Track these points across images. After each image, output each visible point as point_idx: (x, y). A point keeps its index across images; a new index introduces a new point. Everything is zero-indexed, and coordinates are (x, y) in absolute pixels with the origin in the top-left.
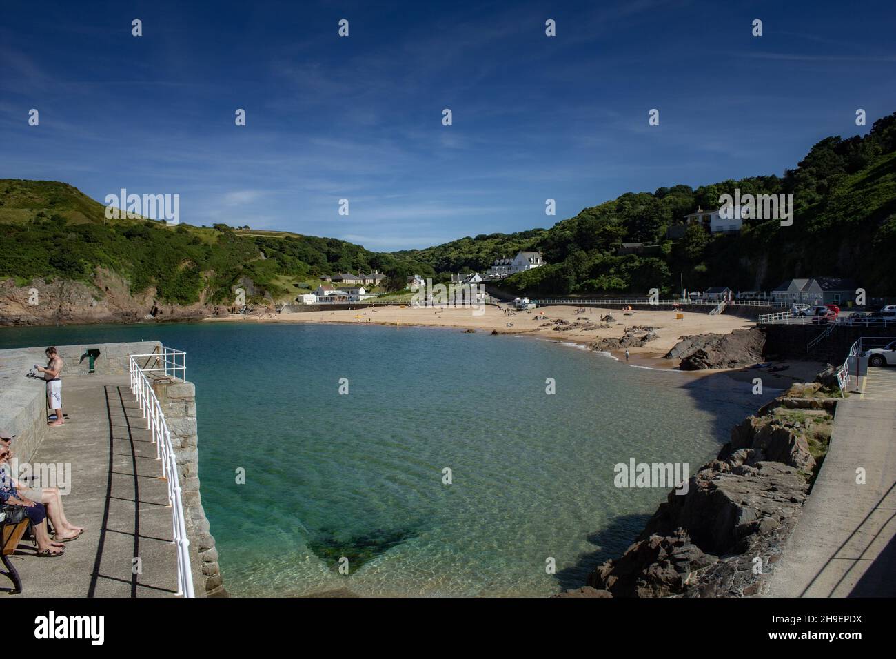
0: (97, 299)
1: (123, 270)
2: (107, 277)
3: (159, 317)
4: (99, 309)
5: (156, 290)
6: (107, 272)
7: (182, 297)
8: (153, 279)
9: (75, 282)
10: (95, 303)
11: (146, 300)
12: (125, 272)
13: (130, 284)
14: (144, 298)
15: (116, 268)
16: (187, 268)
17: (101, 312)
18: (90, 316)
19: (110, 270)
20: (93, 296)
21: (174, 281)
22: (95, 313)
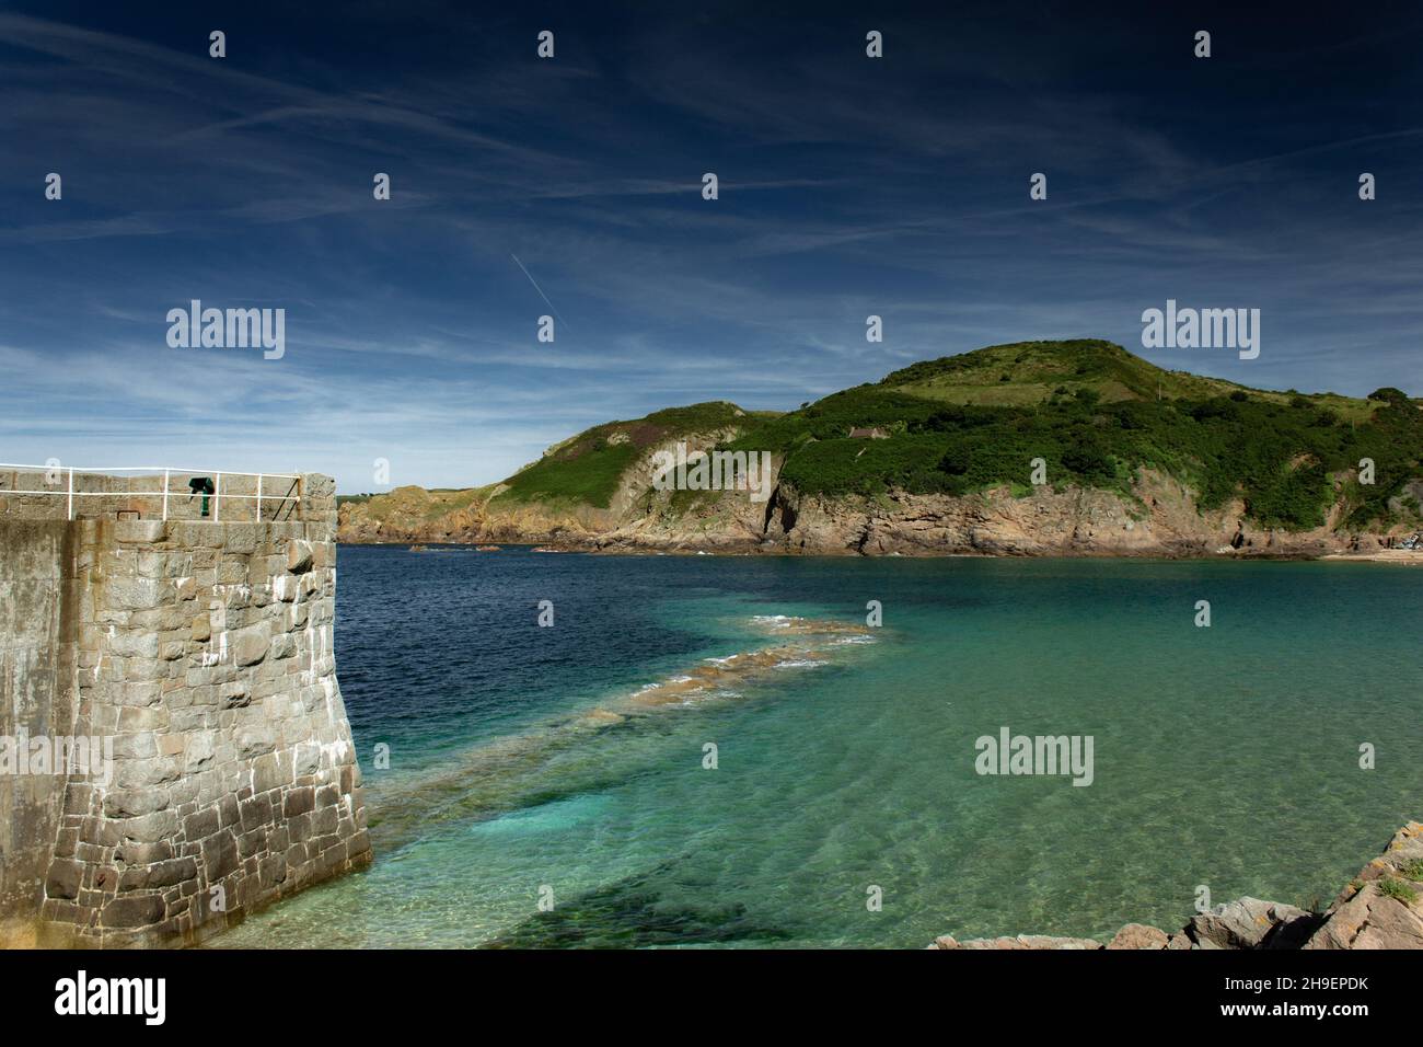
0: (1134, 518)
1: (1184, 472)
2: (1156, 483)
3: (1243, 549)
4: (1138, 534)
5: (1243, 505)
6: (1155, 475)
7: (1290, 518)
8: (1239, 487)
9: (1099, 491)
10: (1131, 525)
11: (1224, 522)
12: (1189, 475)
13: (1197, 495)
14: (1221, 519)
15: (1173, 470)
16: (1302, 466)
17: (1141, 539)
18: (1122, 544)
19: (1161, 471)
20: (1128, 513)
21: (1277, 491)
22: (1131, 540)
